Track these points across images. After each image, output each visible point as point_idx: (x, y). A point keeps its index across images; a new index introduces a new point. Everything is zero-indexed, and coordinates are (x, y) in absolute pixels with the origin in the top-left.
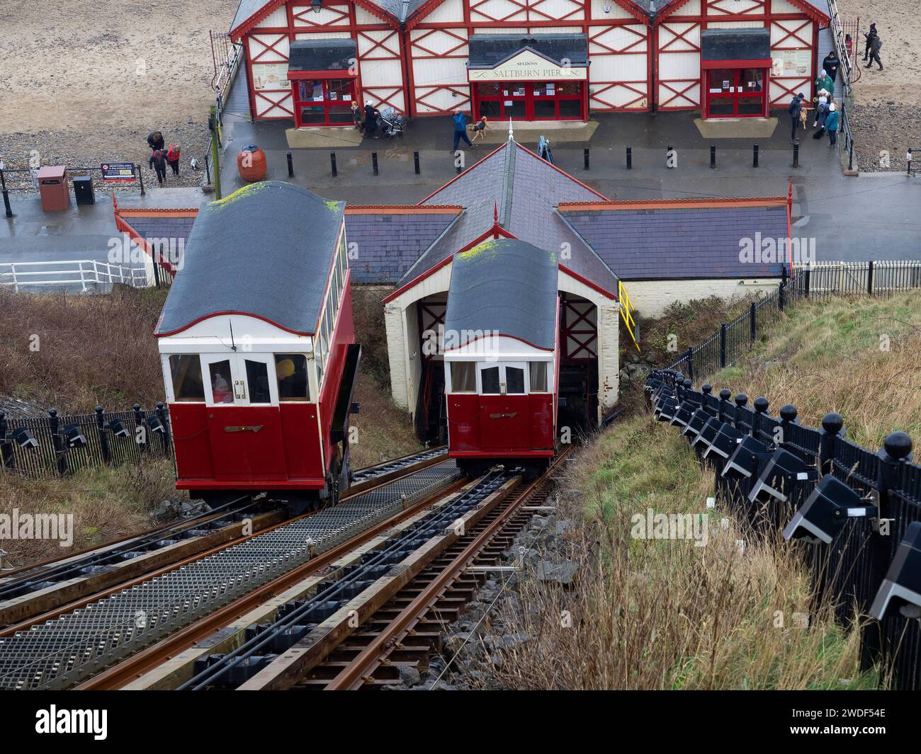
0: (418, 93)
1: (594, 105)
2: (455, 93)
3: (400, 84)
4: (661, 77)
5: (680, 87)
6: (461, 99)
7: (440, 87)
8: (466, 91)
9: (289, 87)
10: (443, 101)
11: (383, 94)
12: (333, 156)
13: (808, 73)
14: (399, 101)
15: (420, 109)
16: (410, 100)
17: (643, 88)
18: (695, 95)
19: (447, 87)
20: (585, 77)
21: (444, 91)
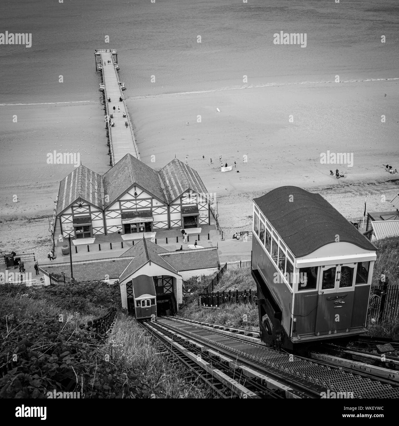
0: (108, 228)
1: (154, 228)
2: (118, 228)
3: (103, 226)
4: (171, 220)
5: (176, 222)
6: (119, 229)
7: (114, 226)
8: (121, 227)
9: (73, 229)
10: (115, 230)
11: (98, 229)
12: (88, 246)
13: (208, 216)
14: (103, 231)
15: (108, 232)
16: (106, 230)
17: (167, 223)
18: (180, 223)
19: (115, 226)
20: (152, 221)
21: (114, 227)
